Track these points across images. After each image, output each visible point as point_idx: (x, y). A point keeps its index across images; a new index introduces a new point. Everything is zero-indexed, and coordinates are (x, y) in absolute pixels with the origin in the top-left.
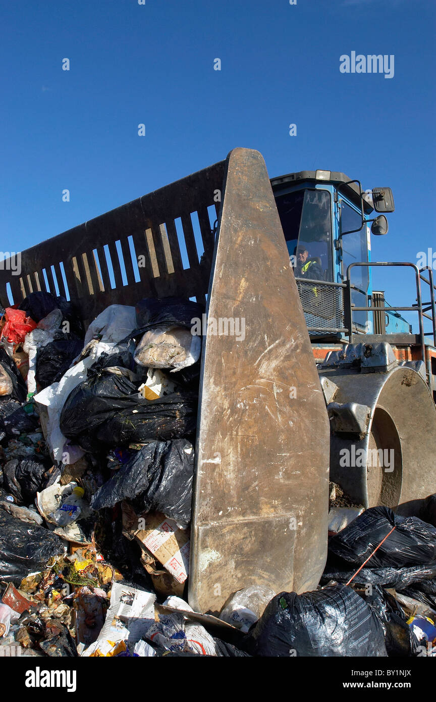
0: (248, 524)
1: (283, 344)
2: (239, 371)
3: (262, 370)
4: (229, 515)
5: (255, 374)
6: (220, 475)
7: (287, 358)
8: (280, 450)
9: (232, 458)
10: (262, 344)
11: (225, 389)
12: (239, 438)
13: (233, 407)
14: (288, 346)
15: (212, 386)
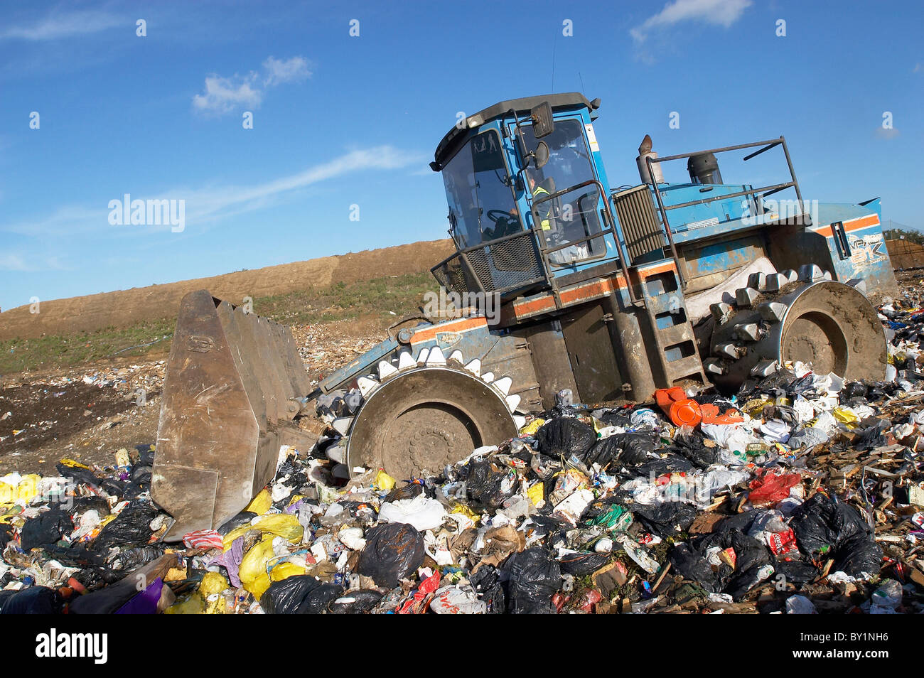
0: (184, 470)
1: (217, 387)
2: (183, 401)
3: (200, 401)
4: (173, 463)
5: (195, 402)
6: (169, 446)
7: (218, 394)
8: (211, 439)
9: (176, 439)
10: (201, 388)
11: (173, 409)
12: (182, 431)
13: (178, 418)
14: (221, 388)
15: (166, 408)
